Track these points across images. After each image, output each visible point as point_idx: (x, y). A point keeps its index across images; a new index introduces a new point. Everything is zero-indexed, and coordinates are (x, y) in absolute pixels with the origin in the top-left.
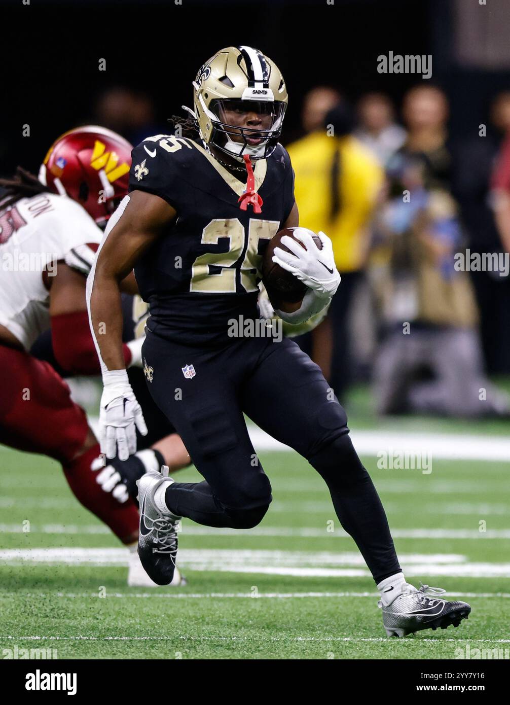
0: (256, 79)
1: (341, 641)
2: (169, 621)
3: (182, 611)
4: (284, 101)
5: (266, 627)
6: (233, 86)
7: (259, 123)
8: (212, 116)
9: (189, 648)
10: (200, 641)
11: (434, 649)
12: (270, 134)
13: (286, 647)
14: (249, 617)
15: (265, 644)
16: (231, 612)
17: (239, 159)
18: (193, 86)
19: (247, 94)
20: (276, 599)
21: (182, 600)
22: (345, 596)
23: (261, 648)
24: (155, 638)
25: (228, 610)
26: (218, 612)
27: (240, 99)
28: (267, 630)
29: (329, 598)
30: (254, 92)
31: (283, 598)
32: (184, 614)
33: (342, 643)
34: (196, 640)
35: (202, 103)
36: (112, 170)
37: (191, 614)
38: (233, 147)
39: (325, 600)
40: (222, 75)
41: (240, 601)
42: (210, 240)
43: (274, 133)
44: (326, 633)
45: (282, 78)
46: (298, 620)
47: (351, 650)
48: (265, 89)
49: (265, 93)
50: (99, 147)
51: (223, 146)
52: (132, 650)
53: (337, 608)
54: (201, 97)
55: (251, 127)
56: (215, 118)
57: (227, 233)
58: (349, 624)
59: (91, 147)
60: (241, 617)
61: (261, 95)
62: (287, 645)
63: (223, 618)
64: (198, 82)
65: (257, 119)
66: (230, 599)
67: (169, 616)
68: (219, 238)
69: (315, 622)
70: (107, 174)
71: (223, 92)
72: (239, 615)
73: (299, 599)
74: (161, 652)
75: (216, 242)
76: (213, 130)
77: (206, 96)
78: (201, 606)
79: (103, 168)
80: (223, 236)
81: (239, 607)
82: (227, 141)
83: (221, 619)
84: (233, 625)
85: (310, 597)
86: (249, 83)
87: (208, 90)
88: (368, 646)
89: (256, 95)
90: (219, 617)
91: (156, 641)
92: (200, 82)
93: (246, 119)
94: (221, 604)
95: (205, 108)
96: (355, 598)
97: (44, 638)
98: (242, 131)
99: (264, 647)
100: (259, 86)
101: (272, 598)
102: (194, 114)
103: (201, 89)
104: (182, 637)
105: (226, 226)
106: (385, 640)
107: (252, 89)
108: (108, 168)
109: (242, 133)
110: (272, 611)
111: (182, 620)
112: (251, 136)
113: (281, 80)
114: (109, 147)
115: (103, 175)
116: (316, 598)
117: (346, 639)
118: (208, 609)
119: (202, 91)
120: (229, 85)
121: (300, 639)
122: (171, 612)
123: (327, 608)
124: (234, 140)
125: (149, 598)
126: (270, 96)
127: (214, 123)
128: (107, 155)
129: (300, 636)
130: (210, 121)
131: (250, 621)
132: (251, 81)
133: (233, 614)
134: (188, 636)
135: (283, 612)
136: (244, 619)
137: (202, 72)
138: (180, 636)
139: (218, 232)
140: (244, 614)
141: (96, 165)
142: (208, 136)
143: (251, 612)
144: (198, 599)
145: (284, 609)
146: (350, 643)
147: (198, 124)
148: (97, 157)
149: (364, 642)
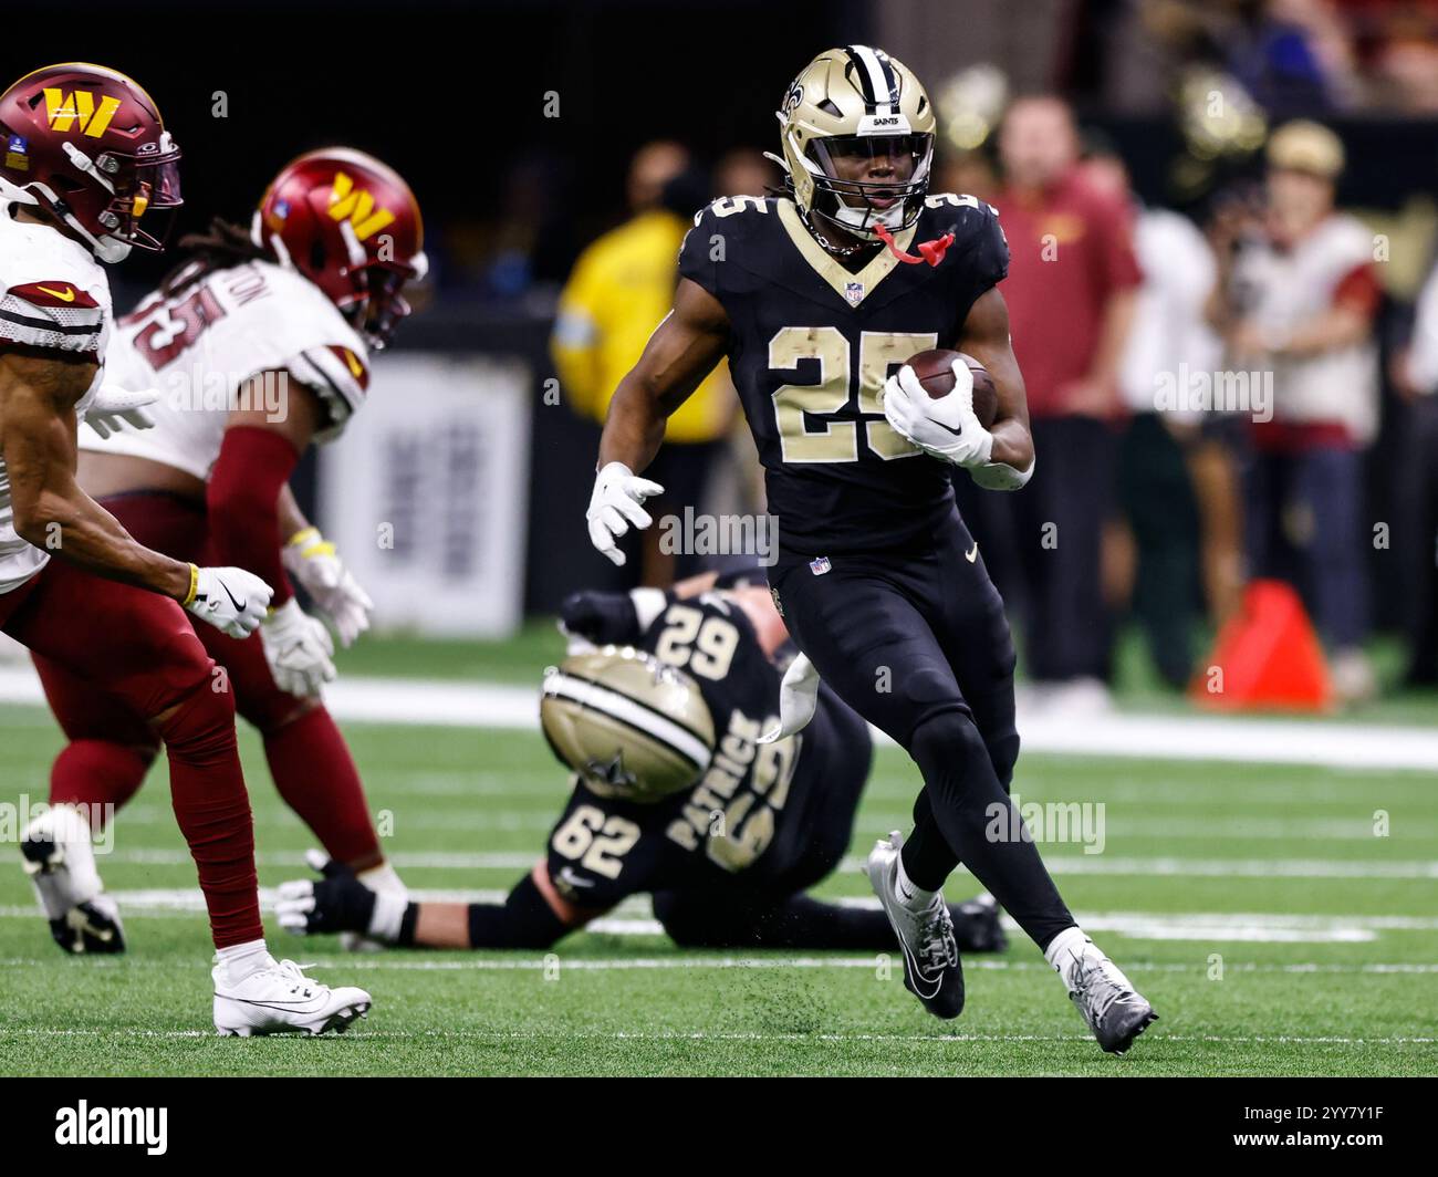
0: (877, 100)
1: (689, 1038)
2: (409, 1007)
3: (432, 989)
4: (928, 131)
5: (566, 1015)
6: (841, 115)
7: (888, 173)
8: (811, 167)
9: (441, 1050)
10: (458, 1038)
11: (839, 1053)
12: (910, 189)
13: (598, 1048)
14: (539, 1000)
15: (564, 1044)
16: (510, 992)
17: (862, 234)
18: (779, 121)
19: (865, 126)
20: (582, 971)
21: (430, 973)
22: (694, 967)
23: (558, 1050)
24: (386, 1034)
25: (505, 990)
26: (488, 993)
27: (854, 135)
28: (567, 1021)
29: (670, 969)
30: (877, 123)
31: (595, 969)
32: (434, 996)
33: (690, 1043)
34: (452, 1038)
35: (794, 146)
36: (364, 220)
37: (445, 994)
38: (849, 216)
39: (664, 973)
40: (822, 98)
41: (524, 973)
42: (784, 362)
43: (916, 187)
44: (664, 1027)
45: (922, 93)
46: (618, 1004)
47: (704, 1053)
48: (895, 116)
49: (895, 121)
50: (343, 182)
51: (833, 215)
52: (349, 1054)
53: (682, 985)
54: (791, 136)
55: (876, 180)
56: (816, 170)
57: (814, 351)
58: (701, 1011)
59: (328, 181)
60: (525, 1000)
61: (889, 126)
62: (600, 1045)
63: (497, 1001)
64: (785, 113)
65: (886, 166)
66: (509, 971)
67: (408, 998)
68: (799, 360)
69: (646, 1008)
70: (355, 227)
71: (824, 127)
72: (522, 997)
73: (620, 970)
74: (396, 1057)
75: (793, 366)
76: (815, 189)
77: (799, 134)
78: (461, 983)
79: (348, 217)
80: (807, 355)
81: (523, 984)
82: (839, 208)
83: (494, 1004)
84: (513, 1013)
85: (639, 968)
86: (866, 107)
87: (802, 124)
88: (732, 1048)
89: (880, 127)
90: (491, 1000)
91: (387, 1040)
92: (788, 112)
93: (868, 166)
94: (492, 978)
95: (800, 155)
96: (710, 969)
97: (205, 1033)
98: (861, 188)
99: (563, 1048)
100: (883, 112)
101: (576, 969)
102: (785, 164)
103: (791, 122)
104: (429, 1033)
105: (810, 338)
106: (759, 1037)
107: (872, 118)
108: (356, 218)
109: (862, 191)
110: (576, 991)
111: (429, 1004)
112: (877, 195)
113: (922, 98)
114: (360, 181)
115: (347, 229)
116: (649, 970)
117: (696, 1036)
118: (472, 988)
119: (792, 127)
120: (834, 114)
121: (621, 1035)
122: (412, 992)
123: (665, 985)
124: (849, 204)
125: (377, 970)
126: (904, 127)
127: (817, 179)
128: (354, 197)
129: (621, 1031)
130: (809, 175)
131: (541, 1008)
132: (871, 105)
133: (513, 996)
134: (439, 1030)
135: (594, 992)
136: (531, 1003)
137: (791, 95)
138: (426, 1030)
139: (796, 348)
140: (531, 995)
141: (337, 213)
142: (809, 197)
143: (542, 992)
144: (456, 970)
145: (594, 987)
146: (702, 1040)
147: (791, 180)
148: (337, 198)
149: (726, 1040)
